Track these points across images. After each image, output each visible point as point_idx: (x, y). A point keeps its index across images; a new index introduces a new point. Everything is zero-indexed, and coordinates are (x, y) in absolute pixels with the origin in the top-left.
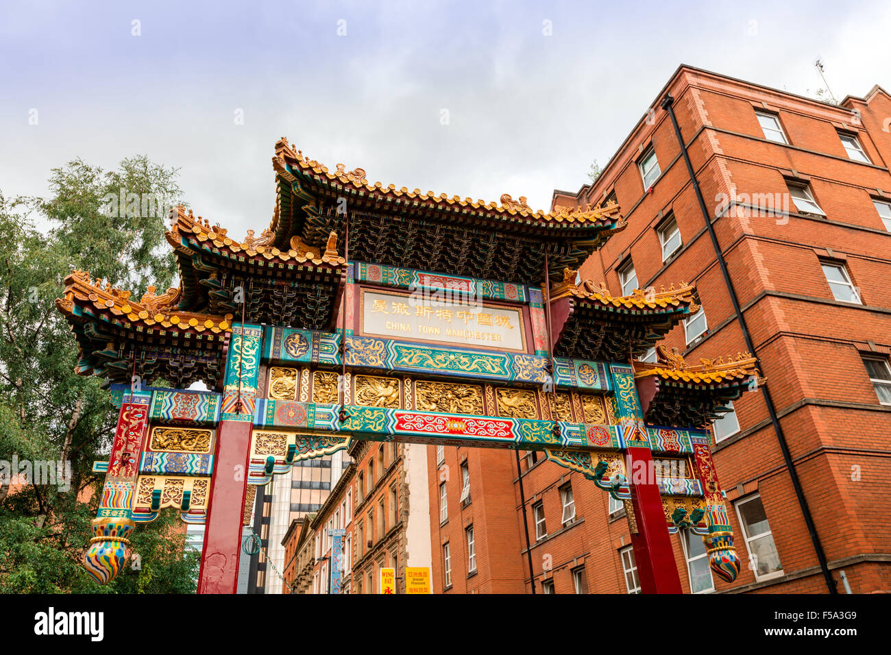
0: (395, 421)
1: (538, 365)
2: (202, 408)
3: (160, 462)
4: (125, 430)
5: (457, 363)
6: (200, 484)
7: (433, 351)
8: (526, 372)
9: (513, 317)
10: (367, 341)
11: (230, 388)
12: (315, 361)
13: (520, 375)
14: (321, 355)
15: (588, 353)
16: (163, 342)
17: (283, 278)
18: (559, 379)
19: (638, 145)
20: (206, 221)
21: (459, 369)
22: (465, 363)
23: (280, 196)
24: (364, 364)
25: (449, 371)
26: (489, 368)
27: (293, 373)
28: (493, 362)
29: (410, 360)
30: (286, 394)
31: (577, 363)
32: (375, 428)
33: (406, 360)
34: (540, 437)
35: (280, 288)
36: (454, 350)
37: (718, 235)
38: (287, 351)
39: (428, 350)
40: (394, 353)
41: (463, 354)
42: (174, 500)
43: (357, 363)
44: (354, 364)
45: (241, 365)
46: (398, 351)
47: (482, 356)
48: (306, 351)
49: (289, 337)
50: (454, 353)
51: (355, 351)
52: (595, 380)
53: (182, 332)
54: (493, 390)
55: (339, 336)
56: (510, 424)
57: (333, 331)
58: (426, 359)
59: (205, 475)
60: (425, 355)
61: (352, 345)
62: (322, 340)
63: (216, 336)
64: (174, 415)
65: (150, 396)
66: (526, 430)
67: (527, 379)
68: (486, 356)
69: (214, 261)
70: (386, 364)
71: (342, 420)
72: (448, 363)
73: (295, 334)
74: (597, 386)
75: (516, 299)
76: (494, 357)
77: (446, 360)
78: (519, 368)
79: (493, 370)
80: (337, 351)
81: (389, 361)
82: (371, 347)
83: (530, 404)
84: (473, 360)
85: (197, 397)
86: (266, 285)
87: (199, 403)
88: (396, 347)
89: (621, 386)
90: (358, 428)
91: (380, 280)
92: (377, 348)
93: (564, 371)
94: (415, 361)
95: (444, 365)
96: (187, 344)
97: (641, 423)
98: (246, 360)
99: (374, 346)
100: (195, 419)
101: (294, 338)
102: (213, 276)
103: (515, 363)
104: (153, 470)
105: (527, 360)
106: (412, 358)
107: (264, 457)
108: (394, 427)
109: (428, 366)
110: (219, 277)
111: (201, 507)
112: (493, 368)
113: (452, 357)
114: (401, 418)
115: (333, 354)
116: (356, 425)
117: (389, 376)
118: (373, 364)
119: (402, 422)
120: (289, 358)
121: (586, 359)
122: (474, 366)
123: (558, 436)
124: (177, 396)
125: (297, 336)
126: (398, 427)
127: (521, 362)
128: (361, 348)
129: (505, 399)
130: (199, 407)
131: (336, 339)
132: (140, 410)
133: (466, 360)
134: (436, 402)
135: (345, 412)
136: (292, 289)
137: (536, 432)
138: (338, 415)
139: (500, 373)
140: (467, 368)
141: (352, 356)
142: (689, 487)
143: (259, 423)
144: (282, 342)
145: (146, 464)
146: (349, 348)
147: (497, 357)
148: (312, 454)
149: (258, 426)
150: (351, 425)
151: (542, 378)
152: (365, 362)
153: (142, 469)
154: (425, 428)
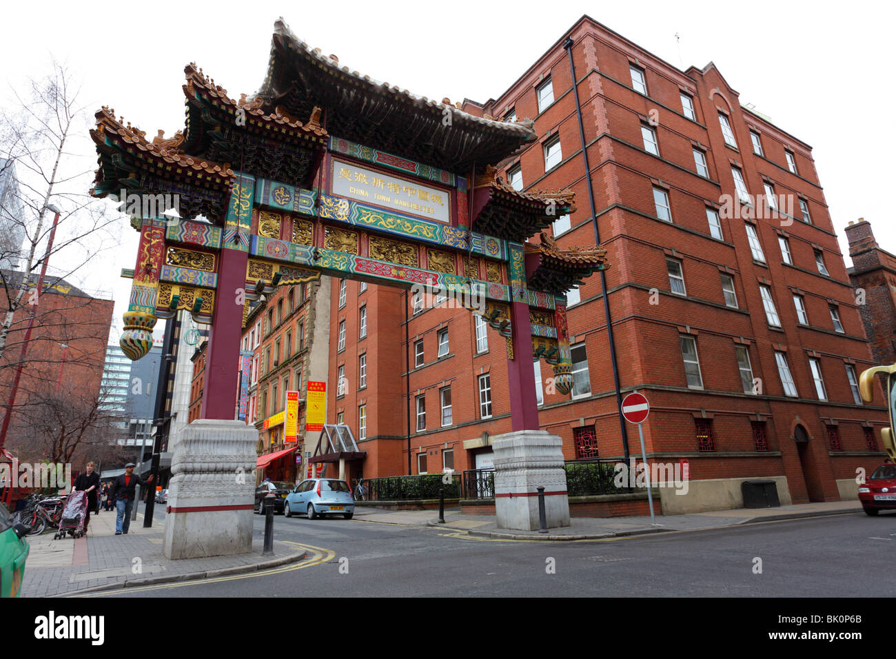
0: (355, 264)
1: (460, 235)
2: (208, 235)
3: (176, 274)
4: (147, 246)
5: (402, 227)
6: (207, 295)
7: (385, 214)
8: (451, 240)
9: (444, 197)
10: (336, 200)
11: (231, 223)
12: (296, 210)
13: (446, 241)
14: (301, 206)
15: (494, 231)
16: (178, 178)
17: (275, 139)
18: (473, 247)
19: (540, 74)
20: (212, 80)
21: (403, 231)
22: (408, 227)
23: (272, 68)
24: (333, 218)
25: (395, 232)
26: (425, 233)
27: (277, 218)
28: (428, 229)
29: (368, 219)
30: (272, 233)
31: (487, 238)
32: (340, 267)
33: (365, 219)
35: (270, 146)
36: (400, 216)
37: (590, 157)
38: (275, 200)
39: (382, 213)
40: (355, 212)
41: (407, 220)
42: (188, 304)
43: (328, 216)
44: (326, 217)
45: (239, 206)
46: (359, 211)
47: (420, 223)
48: (288, 201)
49: (276, 189)
50: (400, 218)
51: (327, 207)
52: (498, 252)
53: (195, 172)
54: (426, 250)
55: (314, 193)
56: (436, 277)
57: (310, 188)
58: (379, 220)
59: (211, 288)
60: (378, 216)
61: (325, 202)
62: (301, 195)
63: (223, 179)
64: (185, 239)
65: (165, 221)
66: (448, 282)
67: (451, 244)
68: (423, 223)
69: (221, 116)
70: (349, 220)
71: (316, 259)
72: (396, 225)
73: (281, 187)
74: (499, 256)
75: (448, 183)
76: (429, 226)
77: (394, 223)
78: (446, 236)
79: (427, 234)
80: (313, 205)
81: (352, 218)
82: (339, 205)
83: (451, 263)
84: (414, 225)
85: (203, 227)
86: (260, 143)
87: (206, 232)
88: (358, 208)
89: (515, 258)
90: (327, 266)
91: (348, 152)
92: (344, 206)
93: (478, 243)
94: (371, 220)
95: (393, 227)
96: (197, 183)
97: (525, 286)
98: (242, 202)
99: (341, 205)
100: (203, 244)
101: (280, 190)
102: (218, 129)
103: (443, 231)
104: (170, 280)
105: (452, 230)
106: (369, 218)
107: (257, 280)
108: (354, 268)
109: (381, 225)
110: (223, 131)
111: (208, 312)
112: (428, 234)
113: (399, 221)
114: (359, 262)
115: (310, 207)
116: (326, 264)
117: (351, 229)
118: (340, 219)
119: (360, 265)
120: (275, 205)
121: (492, 235)
122: (414, 230)
124: (188, 224)
125: (282, 189)
126: (357, 269)
127: (448, 231)
128: (331, 205)
129: (434, 257)
130: (206, 235)
131: (313, 195)
132: (158, 232)
133: (409, 225)
134: (384, 254)
135: (318, 253)
136: (280, 149)
137: (454, 284)
138: (313, 254)
139: (433, 238)
140: (409, 230)
141: (324, 210)
142: (550, 332)
143: (253, 253)
144: (271, 192)
145: (165, 275)
146: (323, 204)
147: (431, 226)
148: (293, 282)
149: (251, 256)
150: (323, 263)
151: (462, 245)
152: (334, 216)
153: (161, 278)
154: (376, 272)
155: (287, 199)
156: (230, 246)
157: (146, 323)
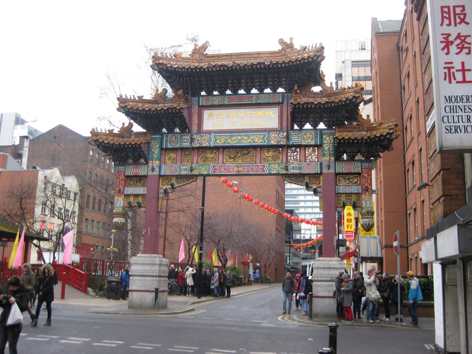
0: (212, 169)
1: (282, 136)
3: (130, 191)
4: (119, 180)
5: (242, 140)
6: (144, 198)
7: (230, 135)
8: (275, 140)
10: (203, 134)
11: (150, 162)
12: (182, 146)
13: (272, 142)
14: (183, 144)
18: (292, 141)
21: (242, 143)
22: (245, 139)
24: (200, 146)
25: (238, 144)
26: (257, 140)
27: (174, 152)
28: (259, 137)
29: (220, 141)
30: (172, 161)
31: (303, 132)
32: (204, 173)
33: (218, 141)
34: (278, 171)
38: (171, 144)
39: (228, 135)
40: (213, 139)
41: (245, 135)
43: (198, 145)
44: (196, 146)
45: (153, 152)
47: (254, 135)
48: (177, 143)
49: (171, 138)
50: (241, 135)
51: (197, 140)
52: (312, 140)
54: (260, 150)
55: (190, 134)
56: (264, 166)
57: (189, 132)
58: (227, 140)
59: (144, 195)
60: (226, 138)
62: (184, 137)
64: (133, 174)
65: (125, 168)
66: (272, 168)
67: (275, 143)
68: (256, 135)
70: (209, 145)
71: (191, 171)
72: (237, 140)
73: (173, 136)
76: (260, 135)
77: (236, 139)
78: (272, 139)
80: (189, 141)
81: (211, 143)
82: (204, 137)
83: (278, 154)
84: (249, 137)
85: (140, 166)
87: (141, 168)
88: (214, 137)
89: (325, 142)
91: (210, 103)
92: (206, 137)
93: (296, 137)
94: (222, 141)
95: (236, 142)
97: (332, 160)
98: (155, 150)
99: (205, 137)
100: (140, 175)
103: (270, 136)
104: (128, 194)
105: (276, 134)
107: (165, 187)
109: (228, 143)
112: (259, 140)
113: (240, 137)
115: (188, 143)
116: (197, 172)
117: (213, 148)
118: (204, 145)
119: (216, 169)
120: (171, 147)
122: (249, 140)
123: (287, 170)
124: (133, 166)
125: (174, 137)
126: (213, 172)
127: (274, 135)
128: (199, 139)
129: (266, 153)
130: (141, 170)
131: (190, 136)
132: (122, 173)
134: (233, 158)
137: (276, 169)
138: (190, 169)
140: (246, 141)
141: (195, 142)
142: (354, 189)
143: (161, 174)
144: (168, 140)
145: (126, 192)
146: (195, 139)
147: (261, 135)
148: (182, 184)
149: (160, 176)
150: (195, 172)
151: (283, 142)
152: (201, 144)
153: (125, 193)
154: (225, 171)
155: (176, 142)
156: (150, 173)
157: (122, 215)
